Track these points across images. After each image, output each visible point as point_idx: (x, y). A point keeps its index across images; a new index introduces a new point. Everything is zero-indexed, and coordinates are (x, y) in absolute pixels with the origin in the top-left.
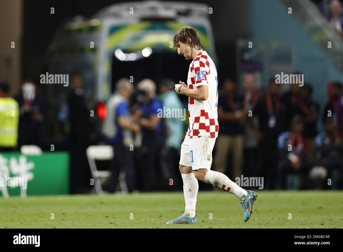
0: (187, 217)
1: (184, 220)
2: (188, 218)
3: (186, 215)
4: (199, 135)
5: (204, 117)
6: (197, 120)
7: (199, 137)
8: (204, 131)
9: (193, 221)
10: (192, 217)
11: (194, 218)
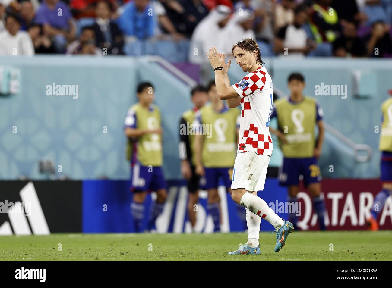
0: (249, 246)
1: (246, 250)
2: (250, 248)
3: (249, 245)
4: (245, 150)
5: (253, 132)
6: (246, 134)
7: (245, 152)
8: (251, 146)
9: (255, 251)
10: (254, 247)
11: (257, 248)
